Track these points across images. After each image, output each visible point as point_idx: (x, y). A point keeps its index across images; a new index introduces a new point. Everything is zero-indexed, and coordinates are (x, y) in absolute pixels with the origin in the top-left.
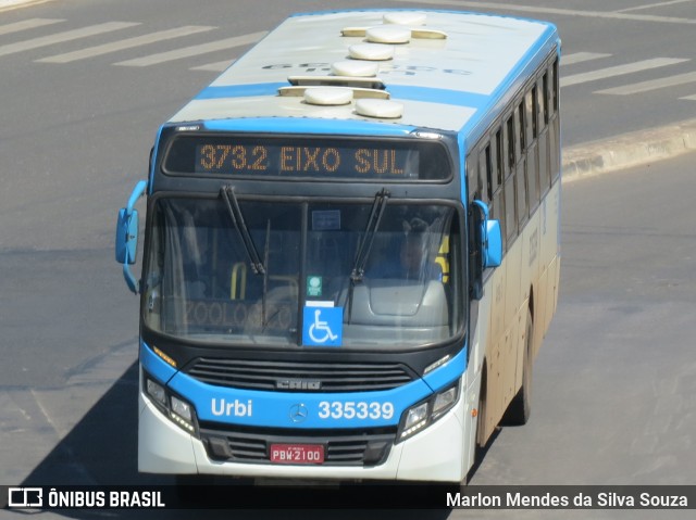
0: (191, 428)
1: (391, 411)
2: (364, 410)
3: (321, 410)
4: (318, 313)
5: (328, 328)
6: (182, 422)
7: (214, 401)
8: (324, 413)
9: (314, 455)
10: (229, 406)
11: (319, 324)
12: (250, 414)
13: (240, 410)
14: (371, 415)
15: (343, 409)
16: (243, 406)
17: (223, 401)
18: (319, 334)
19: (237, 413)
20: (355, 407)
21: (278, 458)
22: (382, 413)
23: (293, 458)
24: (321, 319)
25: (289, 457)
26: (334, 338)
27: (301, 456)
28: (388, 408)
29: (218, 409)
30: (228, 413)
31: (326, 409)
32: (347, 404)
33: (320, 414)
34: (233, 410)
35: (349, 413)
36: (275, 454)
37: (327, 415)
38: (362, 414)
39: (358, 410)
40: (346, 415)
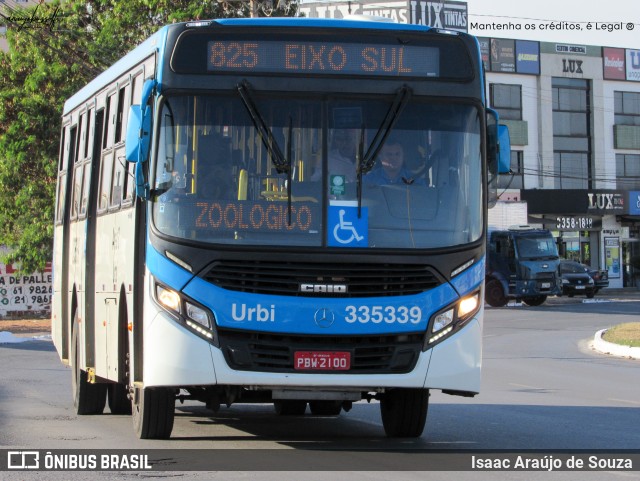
0: (209, 335)
1: (419, 315)
2: (392, 314)
3: (347, 314)
4: (342, 213)
5: (353, 229)
6: (199, 329)
7: (234, 306)
8: (351, 318)
9: (341, 362)
10: (251, 311)
11: (344, 225)
12: (272, 319)
13: (263, 315)
14: (399, 320)
15: (370, 313)
16: (265, 310)
17: (244, 306)
18: (345, 234)
19: (259, 318)
20: (382, 311)
21: (302, 365)
22: (410, 317)
23: (318, 365)
24: (345, 219)
25: (314, 365)
26: (360, 238)
27: (327, 362)
28: (416, 312)
29: (239, 314)
30: (250, 319)
31: (353, 314)
32: (374, 308)
33: (347, 319)
34: (254, 315)
35: (377, 317)
36: (300, 361)
37: (354, 320)
38: (390, 318)
39: (386, 315)
40: (373, 320)
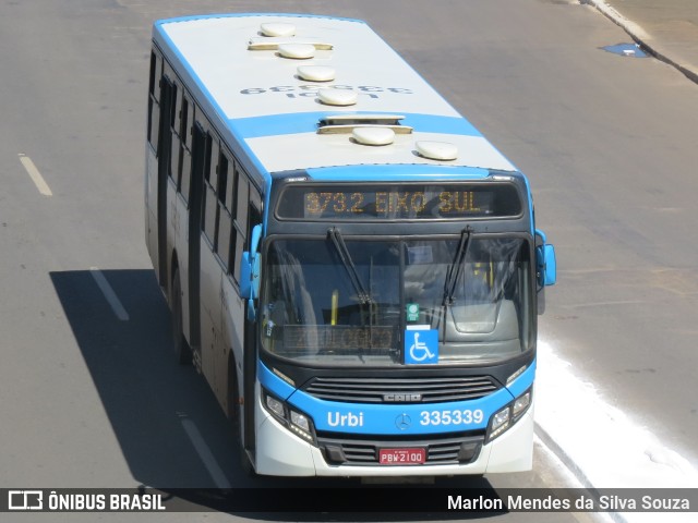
0: (309, 437)
1: (481, 417)
2: (459, 417)
3: (422, 418)
4: (417, 335)
5: (426, 348)
6: (301, 432)
7: (330, 414)
8: (425, 421)
9: (417, 457)
10: (343, 418)
11: (418, 345)
12: (361, 424)
13: (353, 421)
15: (441, 417)
16: (355, 417)
17: (337, 414)
18: (419, 353)
19: (350, 424)
20: (451, 415)
21: (386, 460)
22: (474, 418)
23: (399, 460)
24: (420, 340)
25: (396, 459)
26: (431, 356)
27: (406, 458)
28: (478, 414)
29: (333, 421)
30: (343, 424)
31: (427, 418)
32: (444, 412)
33: (422, 422)
34: (346, 421)
35: (446, 420)
36: (384, 457)
37: (427, 423)
38: (457, 420)
39: (453, 417)
40: (444, 422)
